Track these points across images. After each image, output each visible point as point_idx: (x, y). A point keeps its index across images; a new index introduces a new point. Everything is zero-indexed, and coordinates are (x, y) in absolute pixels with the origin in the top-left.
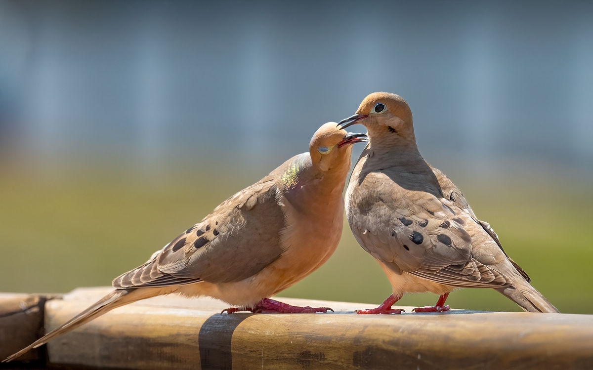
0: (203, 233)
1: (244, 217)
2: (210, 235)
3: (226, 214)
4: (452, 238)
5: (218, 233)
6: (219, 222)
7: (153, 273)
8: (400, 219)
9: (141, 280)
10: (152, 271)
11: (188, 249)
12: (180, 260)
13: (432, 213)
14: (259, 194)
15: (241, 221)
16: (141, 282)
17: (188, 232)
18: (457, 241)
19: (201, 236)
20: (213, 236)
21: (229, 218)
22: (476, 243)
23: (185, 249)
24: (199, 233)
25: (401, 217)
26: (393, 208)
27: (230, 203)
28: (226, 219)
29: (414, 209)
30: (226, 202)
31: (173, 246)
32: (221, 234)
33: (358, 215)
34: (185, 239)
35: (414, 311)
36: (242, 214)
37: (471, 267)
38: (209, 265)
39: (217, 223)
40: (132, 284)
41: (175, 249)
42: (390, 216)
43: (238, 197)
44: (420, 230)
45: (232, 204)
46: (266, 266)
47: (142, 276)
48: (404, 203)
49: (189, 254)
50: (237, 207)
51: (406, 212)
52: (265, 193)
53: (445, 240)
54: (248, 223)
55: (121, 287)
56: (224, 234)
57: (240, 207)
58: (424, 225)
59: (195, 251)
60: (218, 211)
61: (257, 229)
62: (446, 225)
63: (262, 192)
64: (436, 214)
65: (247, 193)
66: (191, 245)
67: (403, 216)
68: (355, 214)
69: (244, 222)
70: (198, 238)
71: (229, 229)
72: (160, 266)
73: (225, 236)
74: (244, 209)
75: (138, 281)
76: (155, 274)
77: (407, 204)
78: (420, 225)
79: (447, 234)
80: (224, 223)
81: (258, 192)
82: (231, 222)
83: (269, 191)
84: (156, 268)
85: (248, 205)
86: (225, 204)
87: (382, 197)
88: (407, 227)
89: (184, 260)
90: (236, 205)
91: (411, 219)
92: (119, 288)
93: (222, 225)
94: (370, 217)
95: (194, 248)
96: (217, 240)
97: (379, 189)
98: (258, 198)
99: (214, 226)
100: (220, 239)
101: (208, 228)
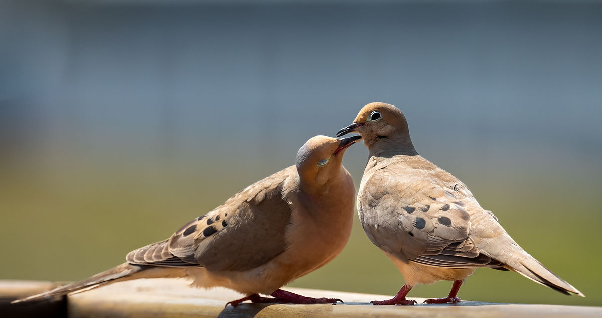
0: (213, 222)
1: (252, 211)
2: (218, 225)
3: (236, 206)
4: (452, 219)
5: (227, 225)
6: (228, 213)
7: (164, 253)
8: (405, 209)
9: (153, 258)
10: (163, 251)
11: (197, 235)
12: (190, 246)
13: (434, 199)
14: (268, 190)
15: (249, 215)
16: (152, 260)
17: (200, 219)
18: (456, 221)
19: (211, 225)
20: (222, 227)
21: (238, 211)
22: (475, 220)
23: (195, 235)
24: (209, 221)
25: (405, 206)
26: (398, 199)
27: (240, 196)
28: (235, 211)
29: (417, 197)
30: (237, 195)
31: (184, 230)
32: (229, 225)
33: (368, 212)
34: (196, 225)
35: (426, 303)
36: (251, 208)
37: (471, 243)
38: (215, 254)
39: (226, 215)
40: (144, 260)
41: (186, 234)
42: (395, 207)
43: (248, 191)
44: (422, 215)
45: (242, 198)
46: (270, 259)
47: (154, 254)
48: (408, 193)
49: (198, 241)
50: (246, 201)
51: (410, 201)
52: (273, 190)
53: (445, 221)
54: (256, 217)
55: (134, 261)
56: (232, 226)
57: (248, 201)
58: (426, 211)
59: (204, 239)
60: (228, 204)
61: (263, 224)
62: (446, 208)
63: (271, 188)
64: (437, 199)
65: (257, 187)
66: (200, 232)
67: (407, 205)
68: (366, 212)
69: (252, 216)
70: (207, 226)
71: (238, 222)
72: (171, 249)
73: (233, 228)
74: (253, 203)
75: (150, 258)
76: (166, 254)
77: (411, 193)
78: (422, 210)
79: (447, 216)
80: (233, 215)
81: (267, 188)
82: (240, 214)
83: (276, 188)
84: (167, 249)
85: (257, 200)
86: (236, 197)
87: (388, 190)
88: (410, 215)
89: (192, 246)
90: (246, 199)
91: (414, 207)
92: (132, 263)
93: (231, 217)
94: (378, 211)
95: (203, 236)
96: (225, 230)
97: (386, 184)
98: (266, 194)
99: (223, 217)
100: (228, 230)
101: (218, 218)
